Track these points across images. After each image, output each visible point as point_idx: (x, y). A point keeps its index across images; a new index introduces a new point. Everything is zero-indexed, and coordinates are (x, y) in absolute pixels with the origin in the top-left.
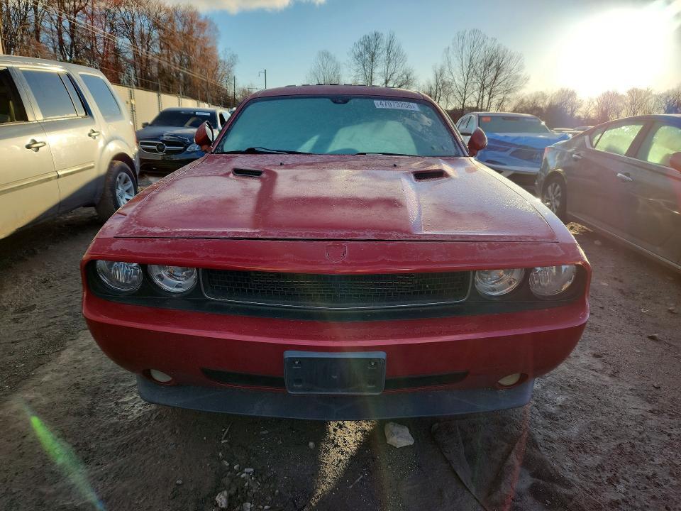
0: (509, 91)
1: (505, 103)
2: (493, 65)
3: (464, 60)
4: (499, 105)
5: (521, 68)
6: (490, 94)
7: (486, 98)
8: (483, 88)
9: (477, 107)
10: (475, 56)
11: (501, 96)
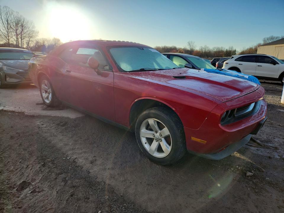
0: (31, 37)
1: (30, 42)
2: (20, 24)
3: (3, 21)
4: (28, 44)
5: (33, 27)
6: (21, 38)
7: (20, 40)
8: (17, 35)
9: (16, 45)
10: (9, 19)
11: (27, 39)
